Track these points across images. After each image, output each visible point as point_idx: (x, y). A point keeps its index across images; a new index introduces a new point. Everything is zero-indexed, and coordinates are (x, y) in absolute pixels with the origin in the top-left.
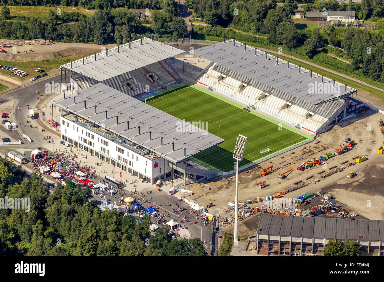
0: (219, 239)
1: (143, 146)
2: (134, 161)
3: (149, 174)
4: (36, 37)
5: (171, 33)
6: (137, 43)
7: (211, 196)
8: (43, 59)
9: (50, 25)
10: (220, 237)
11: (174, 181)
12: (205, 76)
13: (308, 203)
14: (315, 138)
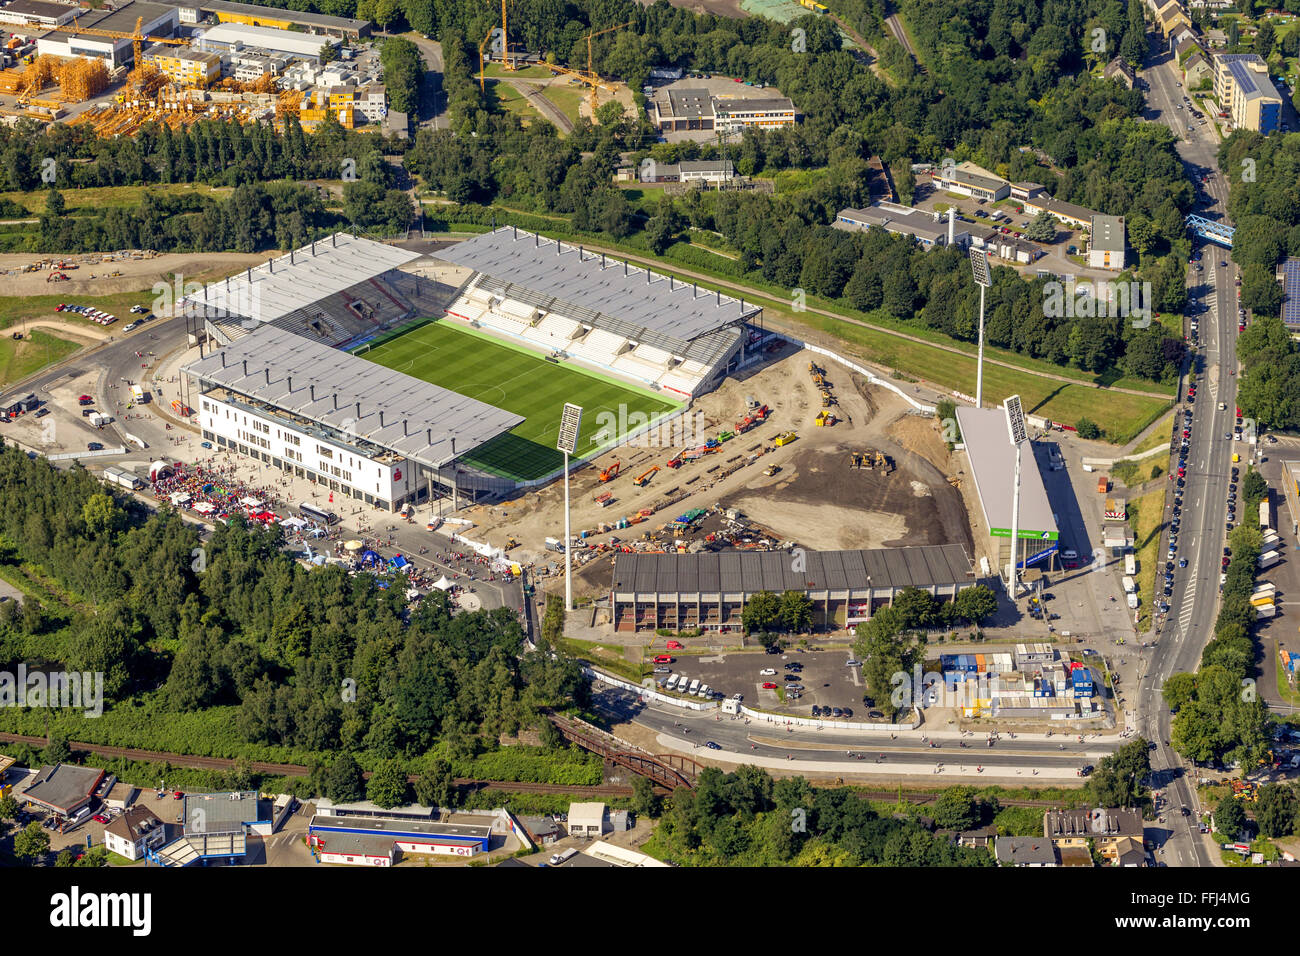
0: (539, 609)
1: (370, 440)
2: (354, 470)
3: (386, 494)
4: (122, 246)
5: (384, 222)
6: (325, 244)
7: (510, 528)
8: (142, 288)
9: (148, 221)
10: (540, 604)
11: (436, 503)
12: (462, 300)
13: (697, 529)
14: (691, 405)
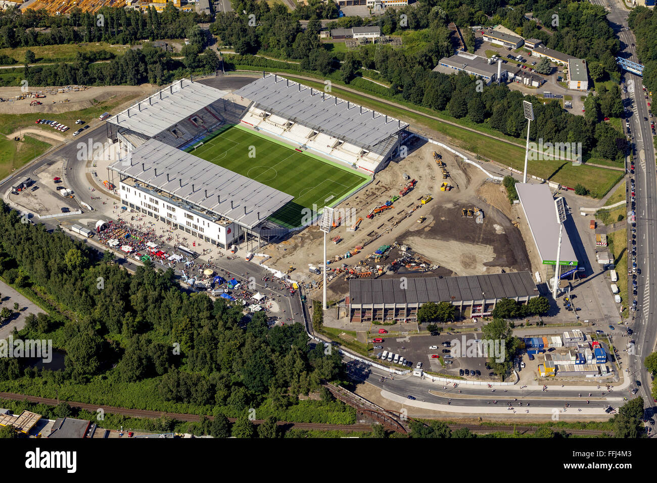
0: (310, 310)
1: (213, 211)
2: (205, 227)
3: (223, 241)
4: (67, 83)
5: (204, 66)
6: (177, 86)
7: (289, 258)
8: (80, 108)
10: (311, 307)
11: (248, 243)
12: (248, 114)
13: (387, 258)
14: (374, 178)
